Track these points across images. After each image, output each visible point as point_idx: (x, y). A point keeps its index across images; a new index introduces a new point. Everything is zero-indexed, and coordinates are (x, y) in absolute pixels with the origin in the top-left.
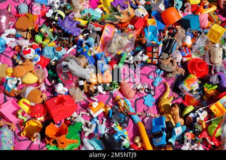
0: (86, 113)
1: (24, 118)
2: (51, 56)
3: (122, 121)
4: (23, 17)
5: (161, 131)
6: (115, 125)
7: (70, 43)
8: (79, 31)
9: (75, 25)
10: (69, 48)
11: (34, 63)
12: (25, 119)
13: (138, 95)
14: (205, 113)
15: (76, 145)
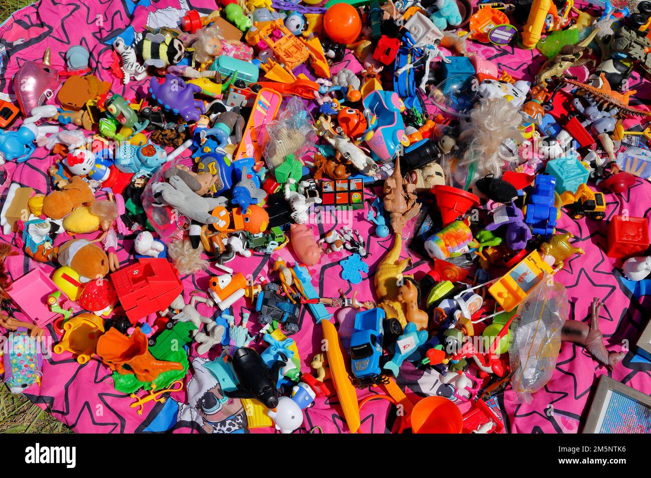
0: (204, 300)
1: (63, 311)
2: (134, 166)
3: (284, 320)
4: (75, 77)
5: (368, 344)
6: (268, 327)
7: (178, 136)
8: (200, 108)
9: (188, 94)
10: (176, 147)
11: (94, 184)
12: (68, 314)
13: (330, 256)
14: (477, 301)
15: (179, 372)
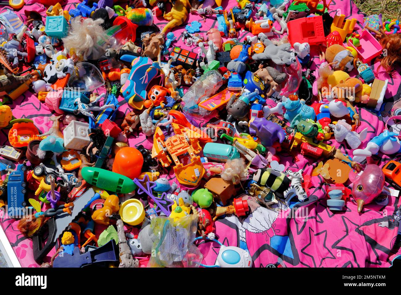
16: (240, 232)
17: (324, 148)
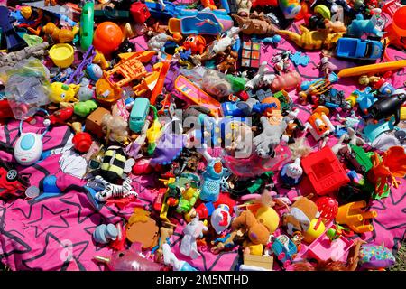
16: (60, 149)
17: (162, 210)
